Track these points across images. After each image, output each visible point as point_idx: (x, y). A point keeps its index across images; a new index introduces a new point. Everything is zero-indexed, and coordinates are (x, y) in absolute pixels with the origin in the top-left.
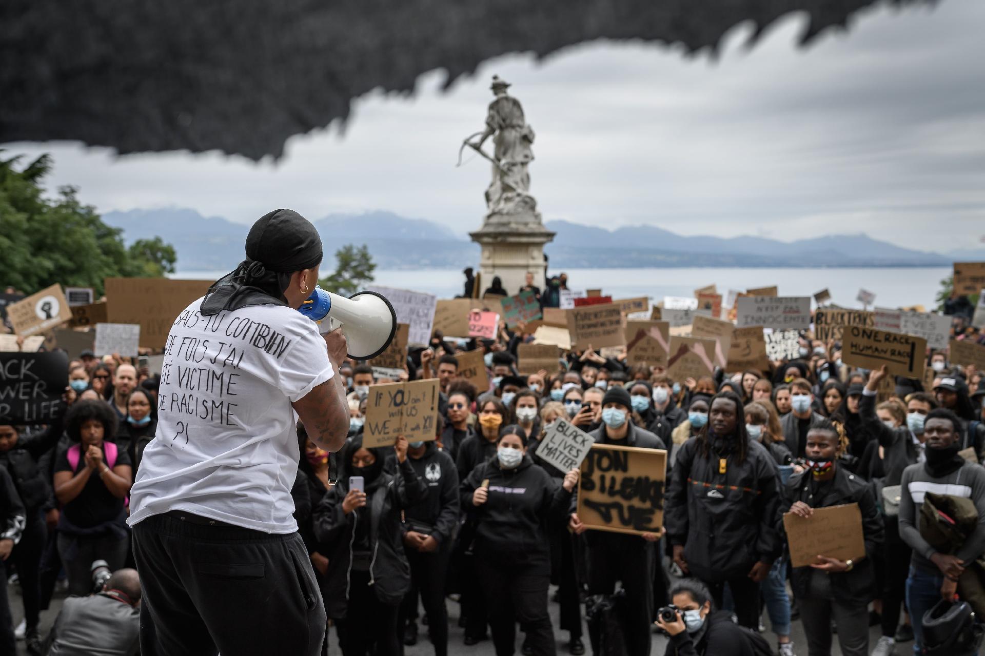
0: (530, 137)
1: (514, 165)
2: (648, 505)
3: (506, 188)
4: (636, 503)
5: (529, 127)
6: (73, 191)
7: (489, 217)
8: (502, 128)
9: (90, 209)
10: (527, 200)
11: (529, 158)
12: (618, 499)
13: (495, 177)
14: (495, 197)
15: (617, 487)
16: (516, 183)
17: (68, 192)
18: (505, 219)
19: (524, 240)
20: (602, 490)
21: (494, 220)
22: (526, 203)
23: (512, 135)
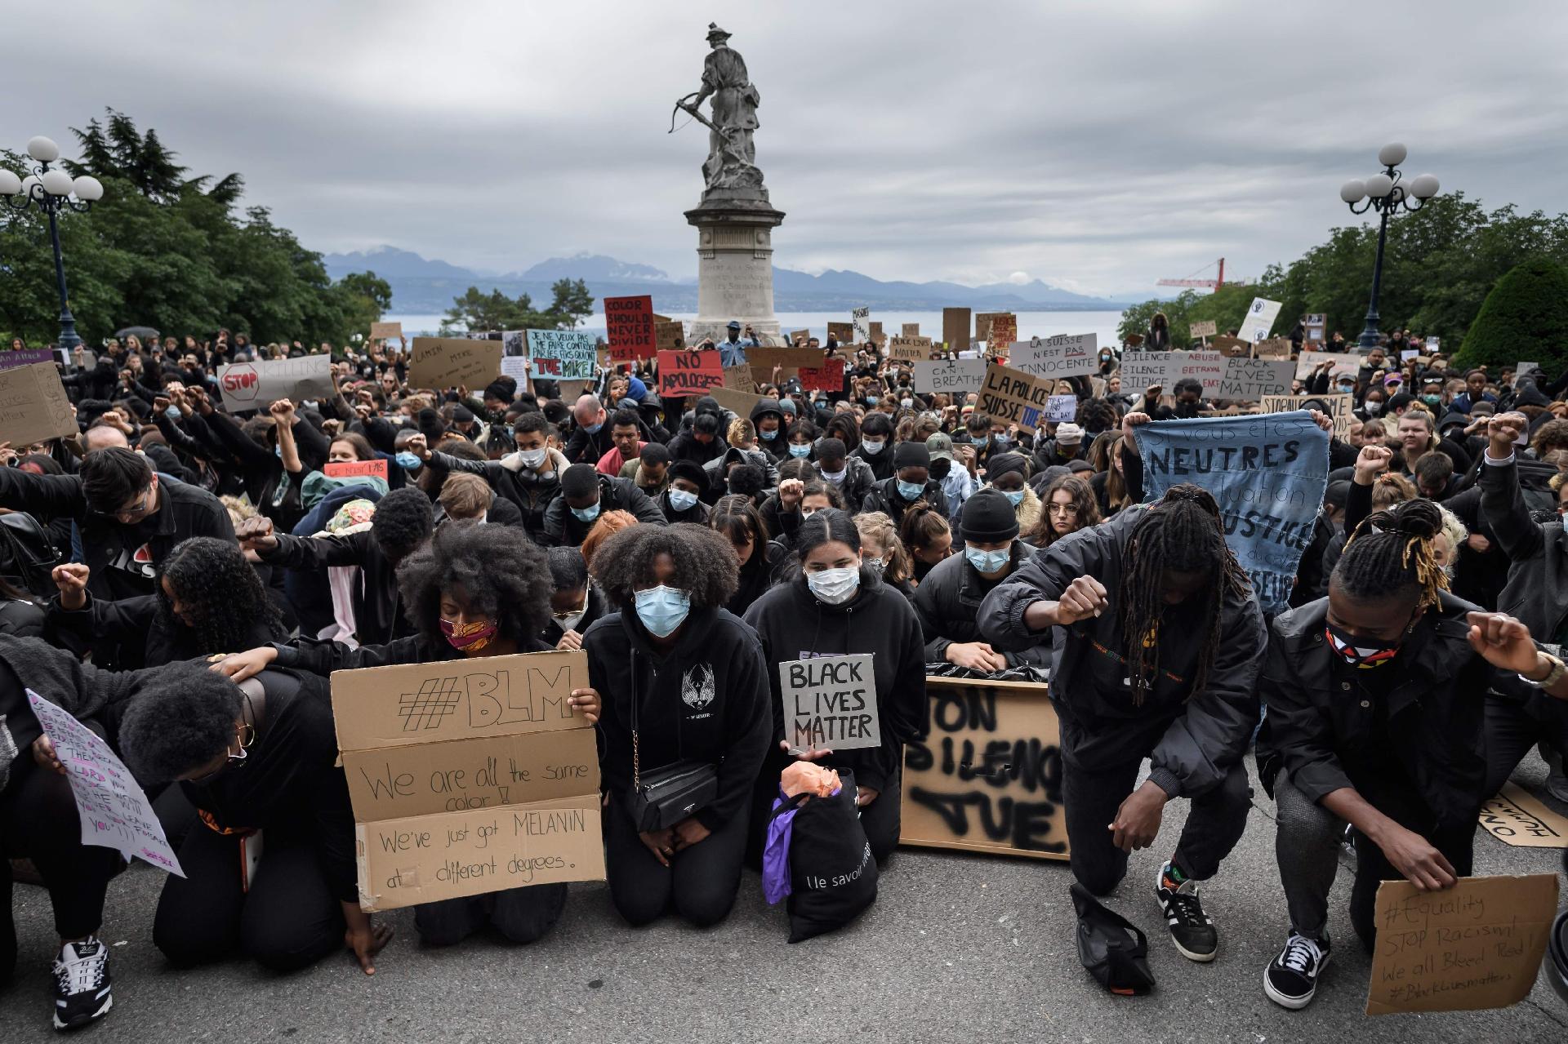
0: (755, 99)
1: (736, 131)
2: (1039, 796)
3: (728, 158)
4: (1016, 791)
5: (752, 86)
6: (264, 213)
7: (708, 193)
8: (721, 87)
9: (285, 233)
10: (752, 172)
11: (753, 125)
12: (979, 785)
13: (713, 148)
14: (714, 171)
15: (977, 761)
16: (740, 152)
17: (260, 213)
18: (727, 195)
19: (750, 219)
20: (948, 768)
21: (714, 196)
22: (751, 175)
23: (733, 96)
